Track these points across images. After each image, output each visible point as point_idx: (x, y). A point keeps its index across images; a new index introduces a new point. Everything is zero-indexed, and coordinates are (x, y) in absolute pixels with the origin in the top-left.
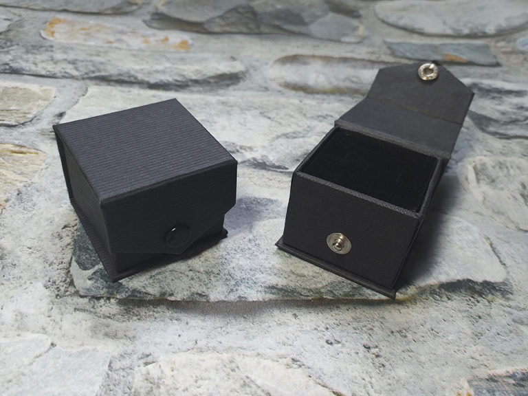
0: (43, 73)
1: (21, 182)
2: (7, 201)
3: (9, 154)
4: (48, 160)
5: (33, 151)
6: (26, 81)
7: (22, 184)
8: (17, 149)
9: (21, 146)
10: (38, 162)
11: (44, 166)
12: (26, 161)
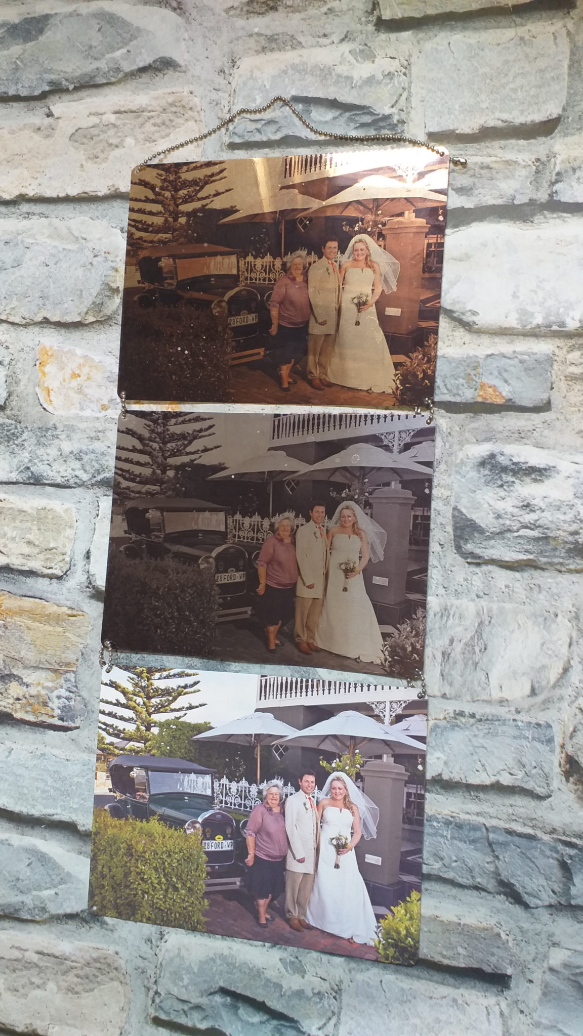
0: (59, 480)
1: (81, 644)
2: (77, 660)
3: (67, 618)
4: (92, 622)
5: (80, 613)
6: (49, 496)
7: (81, 646)
8: (70, 612)
9: (73, 609)
10: (86, 624)
11: (90, 628)
12: (78, 624)
